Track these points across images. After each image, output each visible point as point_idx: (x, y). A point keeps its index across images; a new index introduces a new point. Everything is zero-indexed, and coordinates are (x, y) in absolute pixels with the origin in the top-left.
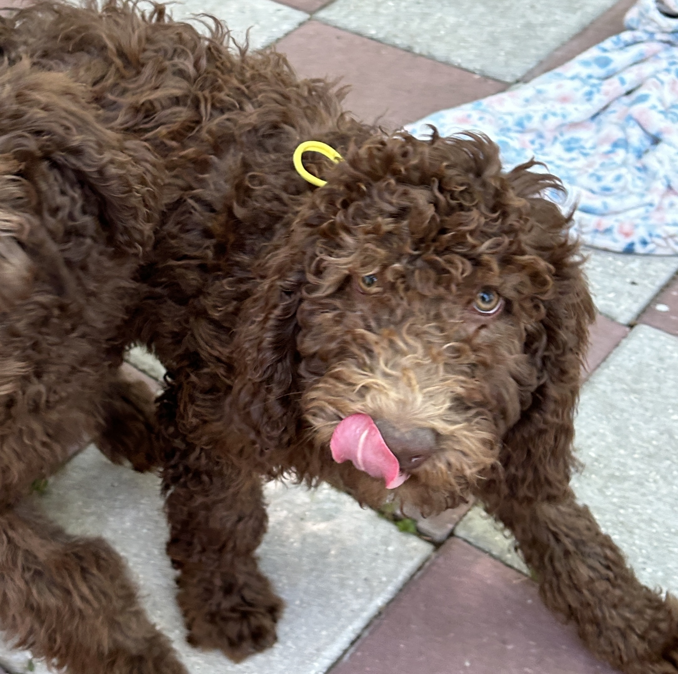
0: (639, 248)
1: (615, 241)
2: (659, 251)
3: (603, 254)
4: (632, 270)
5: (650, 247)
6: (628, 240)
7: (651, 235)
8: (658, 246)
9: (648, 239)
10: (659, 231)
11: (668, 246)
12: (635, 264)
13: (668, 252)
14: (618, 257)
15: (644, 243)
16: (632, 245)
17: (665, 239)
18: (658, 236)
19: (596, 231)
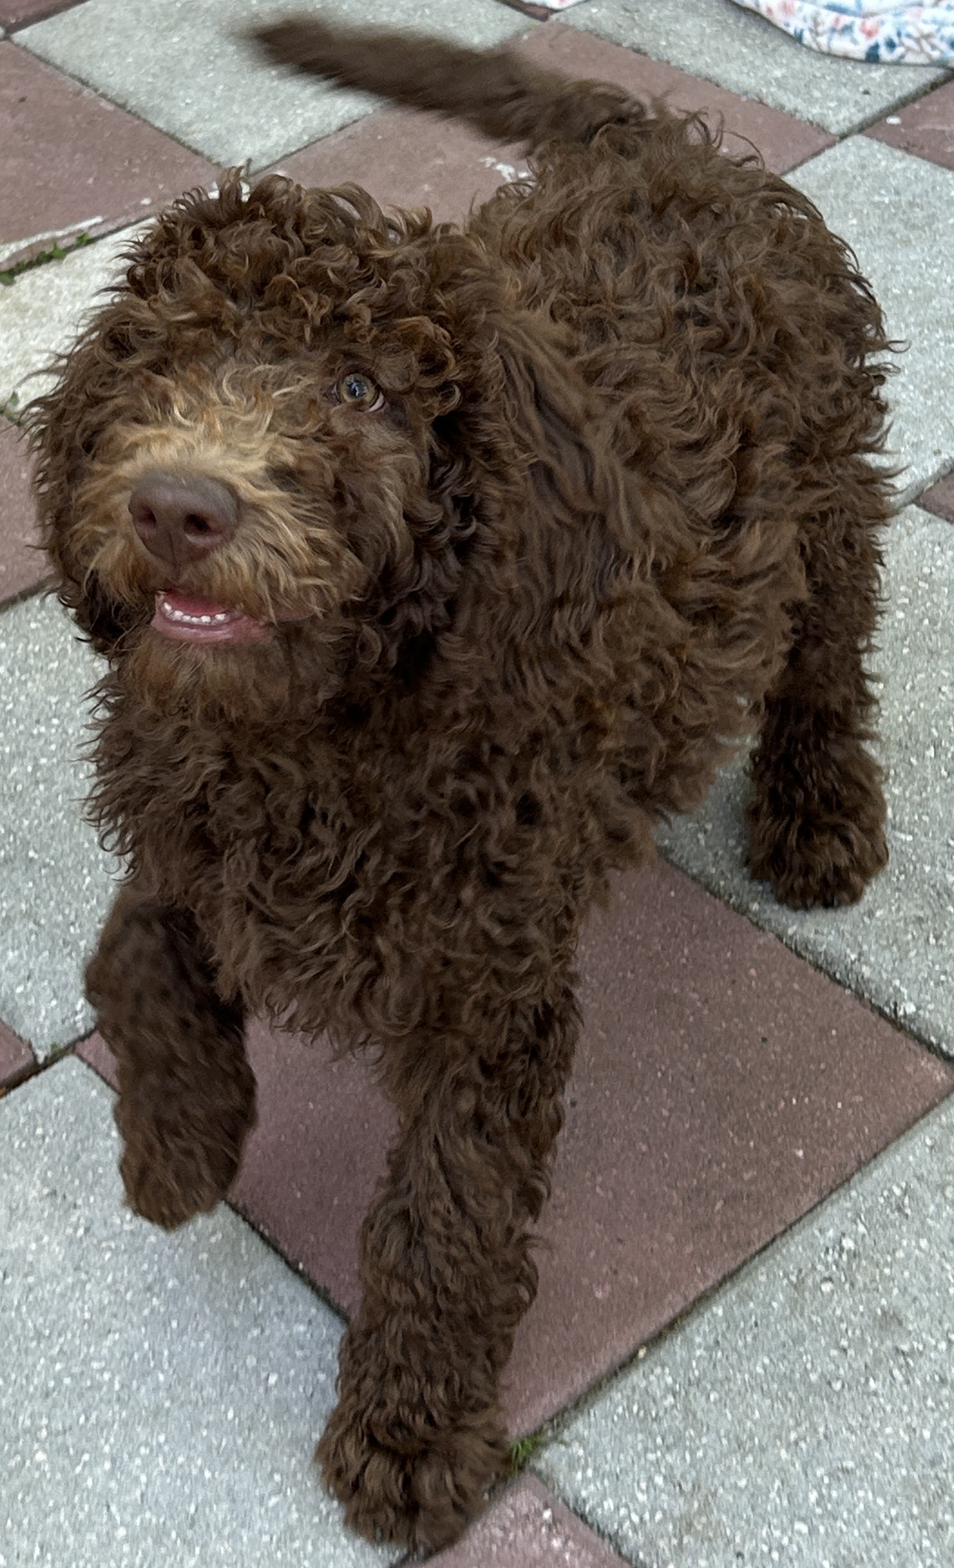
0: (884, 54)
1: (855, 42)
2: (910, 58)
3: (841, 62)
4: (873, 79)
5: (899, 51)
6: (872, 42)
7: (899, 34)
8: (908, 49)
9: (896, 40)
10: (911, 30)
11: (922, 50)
12: (877, 74)
13: (921, 59)
14: (859, 65)
15: (891, 45)
16: (876, 47)
17: (918, 41)
18: (909, 36)
19: (833, 30)
